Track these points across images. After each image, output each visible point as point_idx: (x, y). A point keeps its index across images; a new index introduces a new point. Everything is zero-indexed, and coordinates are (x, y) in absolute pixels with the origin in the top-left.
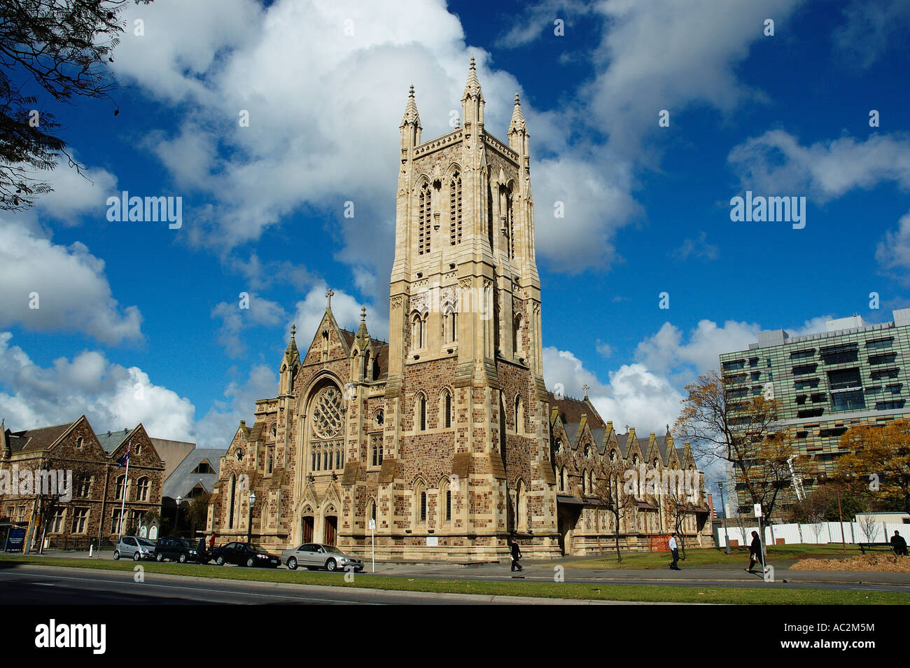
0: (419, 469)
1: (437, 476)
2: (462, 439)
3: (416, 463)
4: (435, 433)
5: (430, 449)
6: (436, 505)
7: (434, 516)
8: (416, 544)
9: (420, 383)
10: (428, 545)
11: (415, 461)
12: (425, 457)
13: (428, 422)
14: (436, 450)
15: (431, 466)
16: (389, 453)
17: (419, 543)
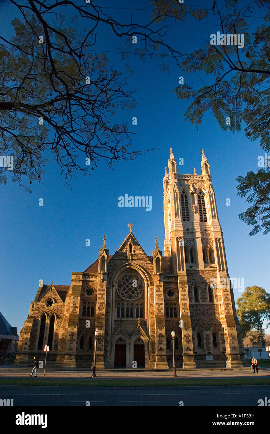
0: (198, 321)
1: (209, 325)
2: (228, 308)
3: (195, 318)
4: (206, 304)
5: (204, 312)
6: (210, 339)
7: (209, 345)
8: (200, 359)
9: (194, 279)
10: (207, 359)
11: (195, 317)
12: (201, 315)
13: (201, 298)
14: (207, 312)
15: (205, 320)
16: (185, 311)
17: (202, 359)
